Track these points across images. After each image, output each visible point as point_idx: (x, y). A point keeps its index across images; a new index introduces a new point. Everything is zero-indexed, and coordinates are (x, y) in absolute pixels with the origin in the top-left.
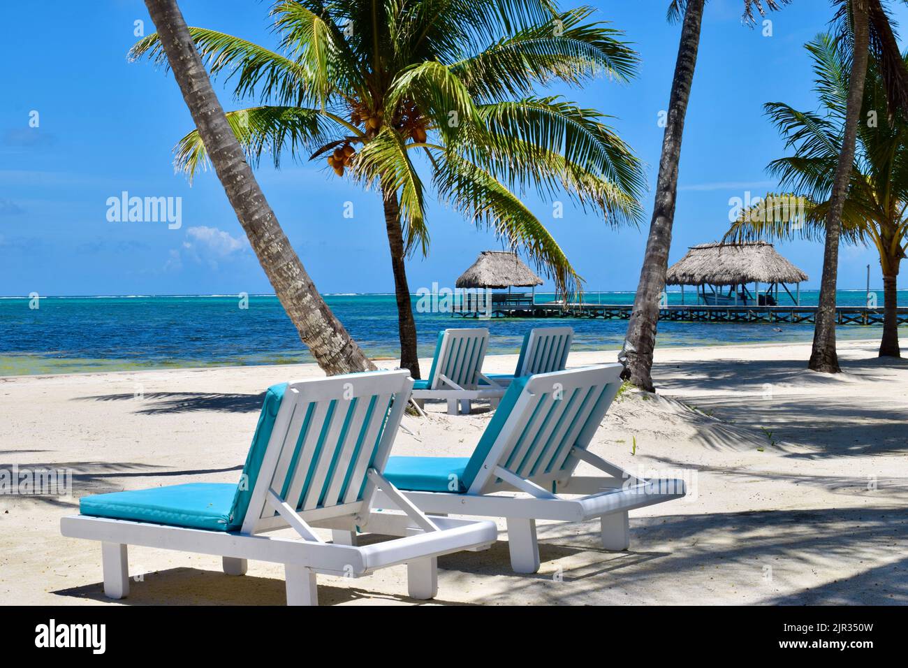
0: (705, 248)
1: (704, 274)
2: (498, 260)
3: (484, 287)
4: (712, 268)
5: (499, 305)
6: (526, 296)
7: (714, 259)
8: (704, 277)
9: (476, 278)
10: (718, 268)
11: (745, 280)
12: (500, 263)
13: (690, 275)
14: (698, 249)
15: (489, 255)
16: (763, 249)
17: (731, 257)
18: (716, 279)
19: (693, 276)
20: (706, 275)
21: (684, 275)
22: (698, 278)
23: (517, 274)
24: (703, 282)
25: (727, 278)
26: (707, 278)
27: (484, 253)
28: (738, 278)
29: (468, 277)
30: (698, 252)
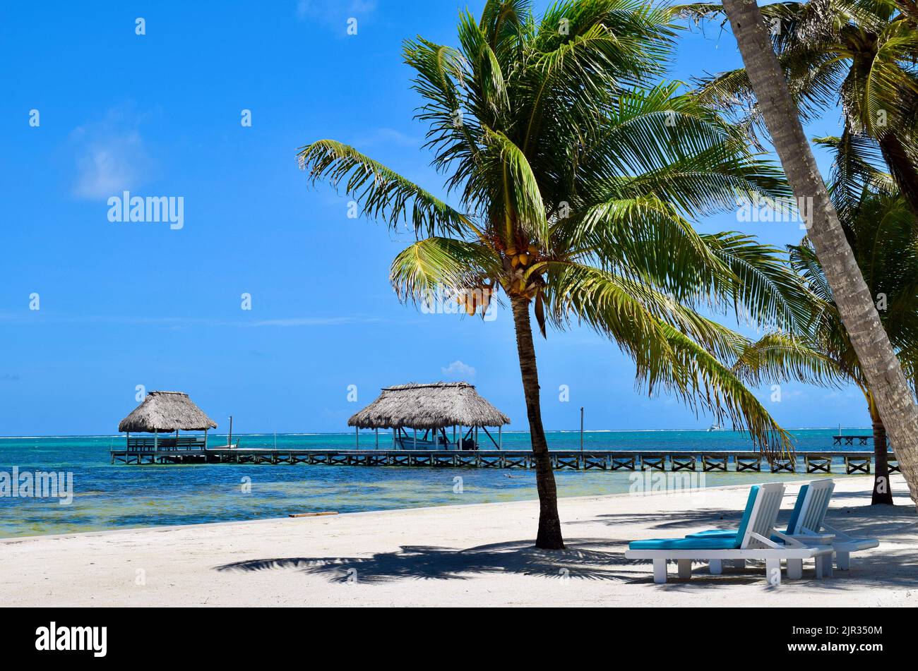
0: (400, 390)
1: (402, 417)
2: (167, 401)
3: (153, 430)
4: (410, 410)
5: (169, 450)
6: (198, 440)
7: (412, 401)
8: (403, 419)
9: (143, 421)
10: (417, 411)
11: (447, 422)
12: (170, 405)
13: (385, 418)
14: (392, 390)
15: (158, 396)
16: (465, 390)
17: (430, 399)
18: (416, 422)
19: (389, 418)
20: (405, 418)
21: (379, 417)
22: (395, 421)
23: (189, 416)
24: (401, 425)
25: (428, 421)
26: (405, 421)
27: (152, 394)
28: (440, 421)
29: (133, 419)
30: (392, 394)
